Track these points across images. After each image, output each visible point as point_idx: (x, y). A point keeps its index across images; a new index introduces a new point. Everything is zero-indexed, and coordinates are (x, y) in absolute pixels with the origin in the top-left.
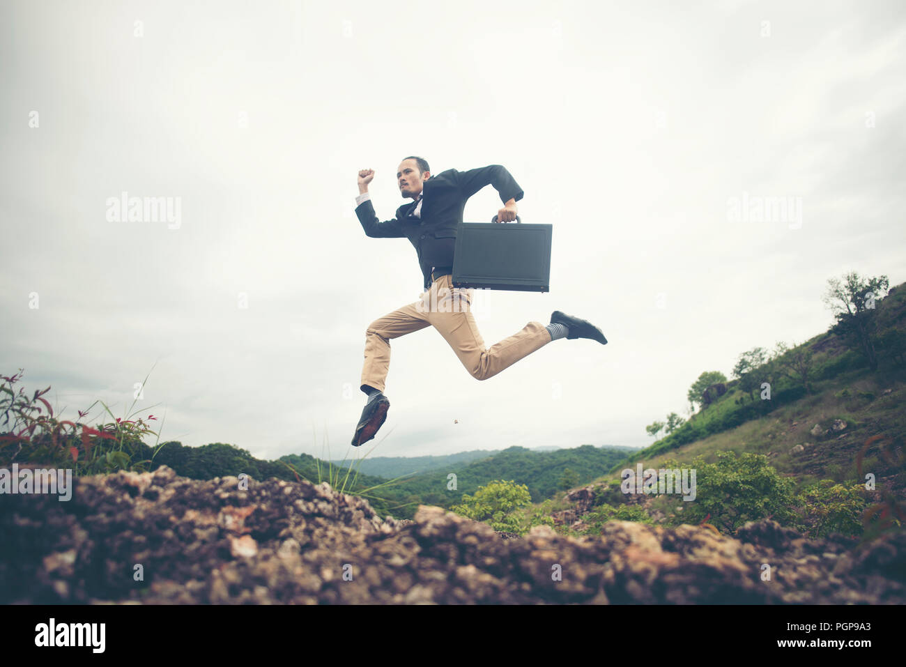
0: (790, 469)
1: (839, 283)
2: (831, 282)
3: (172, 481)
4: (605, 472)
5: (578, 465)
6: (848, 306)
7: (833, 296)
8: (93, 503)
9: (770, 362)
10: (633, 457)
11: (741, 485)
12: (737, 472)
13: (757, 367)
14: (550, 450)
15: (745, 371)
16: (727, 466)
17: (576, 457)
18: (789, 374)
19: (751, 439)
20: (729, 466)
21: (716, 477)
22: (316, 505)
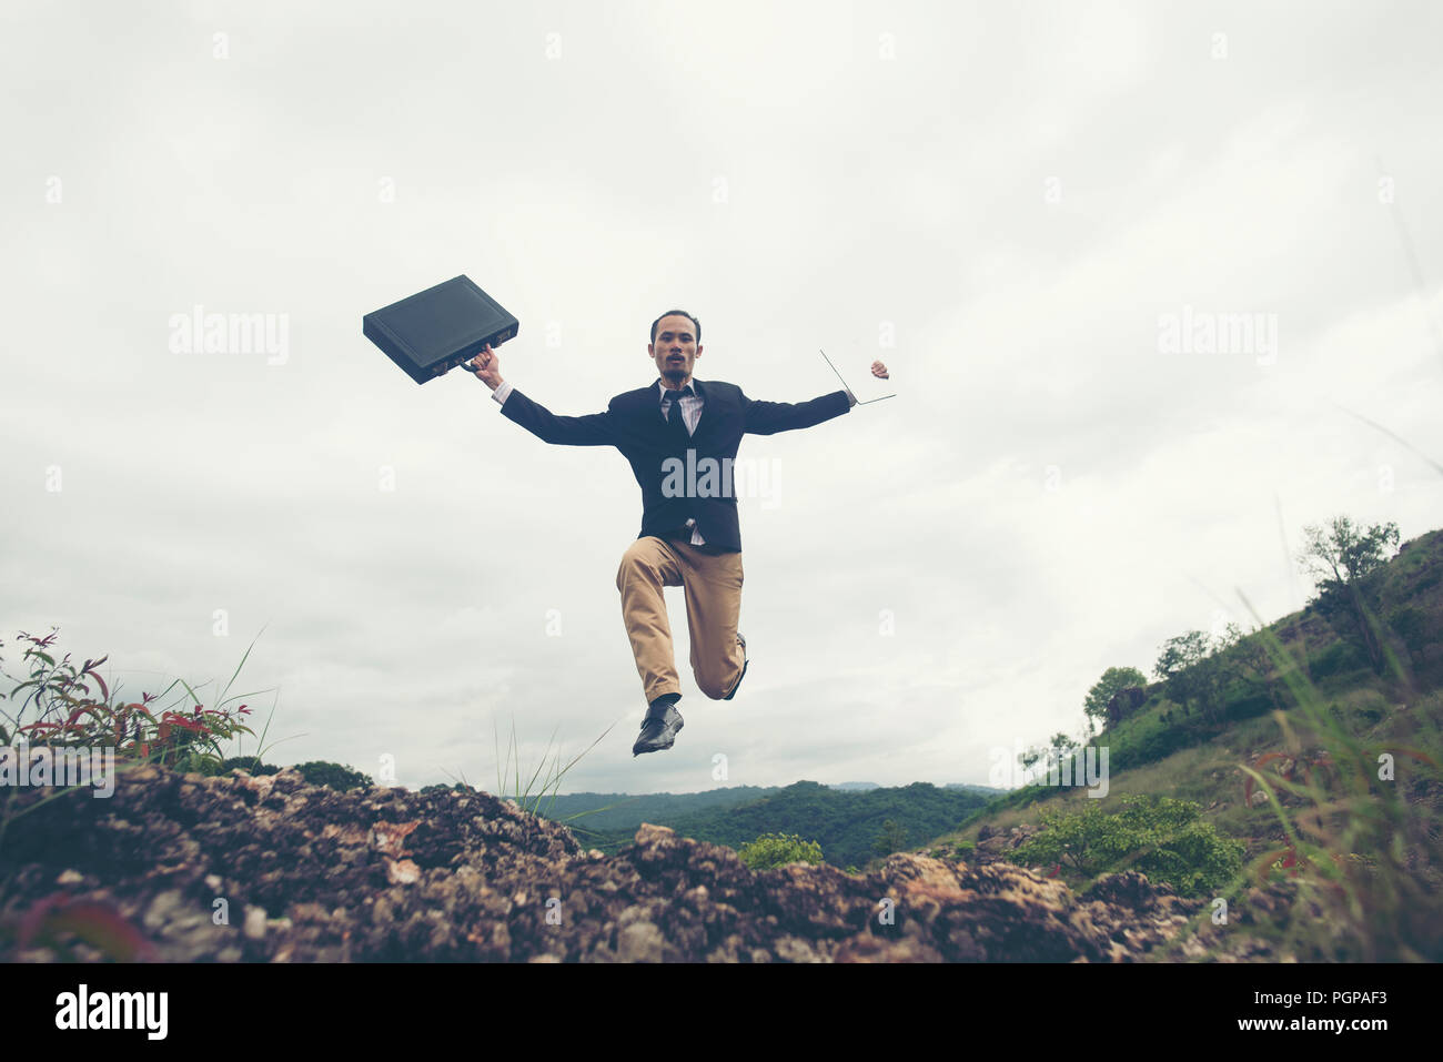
0: (1246, 831)
1: (1320, 532)
2: (1309, 531)
3: (300, 787)
4: (951, 829)
5: (905, 815)
6: (1335, 569)
7: (1312, 552)
8: (202, 809)
9: (1215, 655)
10: (996, 804)
11: (1159, 850)
12: (1153, 829)
13: (1194, 663)
14: (863, 789)
15: (1175, 668)
16: (1137, 819)
17: (903, 802)
18: (1245, 676)
19: (1185, 780)
20: (1142, 819)
21: (1120, 836)
22: (500, 825)
